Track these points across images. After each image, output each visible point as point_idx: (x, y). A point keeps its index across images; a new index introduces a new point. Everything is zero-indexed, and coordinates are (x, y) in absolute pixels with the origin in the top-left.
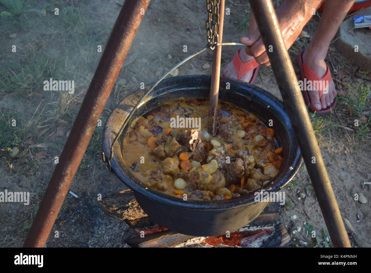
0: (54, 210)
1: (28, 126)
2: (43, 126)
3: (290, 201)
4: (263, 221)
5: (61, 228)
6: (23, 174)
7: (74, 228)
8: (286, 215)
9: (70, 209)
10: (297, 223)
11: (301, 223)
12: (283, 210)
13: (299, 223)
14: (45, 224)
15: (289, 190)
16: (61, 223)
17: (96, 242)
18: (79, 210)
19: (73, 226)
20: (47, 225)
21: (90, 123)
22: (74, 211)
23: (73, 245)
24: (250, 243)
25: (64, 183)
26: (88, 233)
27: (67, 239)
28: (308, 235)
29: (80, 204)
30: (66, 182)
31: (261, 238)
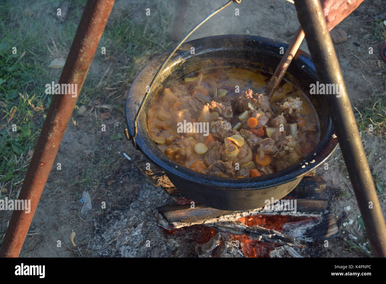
0: (44, 161)
3: (346, 190)
4: (309, 208)
5: (108, 187)
6: (86, 132)
7: (120, 189)
8: (339, 204)
9: (121, 171)
10: (350, 215)
11: (355, 216)
12: (337, 199)
13: (353, 215)
14: (35, 175)
15: (347, 179)
16: (109, 182)
17: (138, 206)
18: (129, 172)
19: (120, 186)
20: (38, 177)
21: (77, 68)
22: (125, 173)
23: (116, 205)
24: (293, 229)
26: (132, 196)
27: (112, 198)
28: (360, 230)
29: (131, 167)
30: (55, 133)
31: (305, 225)
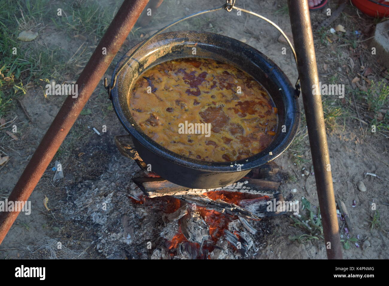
0: (64, 127)
1: (68, 62)
2: (82, 65)
3: (293, 176)
4: (264, 187)
5: (79, 159)
6: (56, 105)
7: (90, 161)
8: (287, 187)
9: (90, 144)
10: (296, 197)
11: (300, 197)
12: (286, 182)
13: (298, 197)
14: (54, 139)
15: (295, 165)
16: (80, 154)
17: (108, 177)
18: (98, 146)
19: (90, 159)
20: (56, 140)
21: (110, 51)
22: (94, 146)
23: (87, 175)
24: (248, 205)
25: (77, 104)
26: (102, 168)
27: (83, 169)
28: (304, 209)
29: (100, 141)
30: (80, 103)
31: (258, 203)
